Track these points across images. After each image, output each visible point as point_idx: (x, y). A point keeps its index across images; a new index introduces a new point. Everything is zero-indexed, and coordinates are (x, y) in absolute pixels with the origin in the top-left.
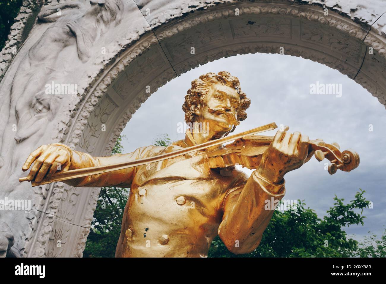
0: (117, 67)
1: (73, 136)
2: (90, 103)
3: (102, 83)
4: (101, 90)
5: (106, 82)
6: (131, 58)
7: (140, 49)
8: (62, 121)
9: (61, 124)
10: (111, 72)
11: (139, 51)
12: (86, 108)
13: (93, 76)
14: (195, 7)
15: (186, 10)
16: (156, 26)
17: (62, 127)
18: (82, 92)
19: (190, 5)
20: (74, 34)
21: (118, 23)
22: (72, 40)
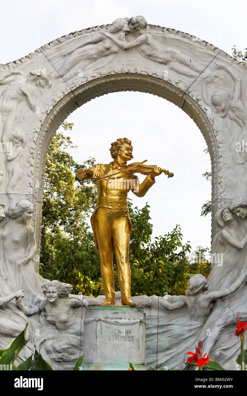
0: (54, 113)
1: (37, 155)
2: (42, 135)
3: (47, 123)
4: (46, 127)
5: (49, 123)
6: (61, 107)
7: (65, 101)
8: (31, 148)
10: (51, 116)
11: (65, 103)
12: (41, 138)
13: (43, 120)
14: (95, 77)
15: (90, 79)
16: (74, 89)
17: (32, 151)
18: (39, 130)
19: (92, 76)
20: (24, 95)
21: (51, 86)
22: (24, 98)
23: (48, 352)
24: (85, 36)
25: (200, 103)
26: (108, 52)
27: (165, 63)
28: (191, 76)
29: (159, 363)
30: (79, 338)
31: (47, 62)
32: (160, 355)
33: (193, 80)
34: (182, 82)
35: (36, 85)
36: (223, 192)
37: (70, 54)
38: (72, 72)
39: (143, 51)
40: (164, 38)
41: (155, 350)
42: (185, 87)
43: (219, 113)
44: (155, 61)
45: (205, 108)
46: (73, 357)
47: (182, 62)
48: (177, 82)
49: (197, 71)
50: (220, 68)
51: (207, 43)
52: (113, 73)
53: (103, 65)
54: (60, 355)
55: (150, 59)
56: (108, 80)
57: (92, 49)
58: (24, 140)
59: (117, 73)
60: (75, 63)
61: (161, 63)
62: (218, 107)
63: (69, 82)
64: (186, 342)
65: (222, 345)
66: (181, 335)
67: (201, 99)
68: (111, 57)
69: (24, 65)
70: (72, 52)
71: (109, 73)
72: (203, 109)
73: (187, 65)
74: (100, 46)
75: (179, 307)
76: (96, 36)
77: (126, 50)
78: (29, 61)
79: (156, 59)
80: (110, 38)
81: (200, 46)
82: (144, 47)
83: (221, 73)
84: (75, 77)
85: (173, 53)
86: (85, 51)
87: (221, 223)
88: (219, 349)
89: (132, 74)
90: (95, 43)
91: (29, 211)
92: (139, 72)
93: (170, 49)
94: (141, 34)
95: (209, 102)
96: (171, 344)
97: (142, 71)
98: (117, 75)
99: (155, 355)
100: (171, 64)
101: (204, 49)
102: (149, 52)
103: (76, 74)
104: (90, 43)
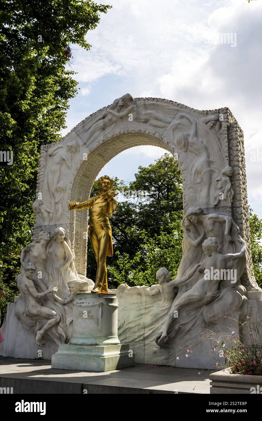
2: (76, 185)
3: (78, 177)
5: (80, 176)
9: (68, 194)
10: (81, 171)
12: (75, 187)
13: (75, 174)
14: (104, 140)
15: (101, 142)
16: (92, 151)
18: (73, 181)
19: (102, 140)
20: (64, 160)
21: (79, 152)
22: (64, 162)
24: (98, 115)
26: (111, 123)
27: (146, 121)
28: (163, 127)
29: (146, 335)
31: (77, 137)
32: (147, 329)
33: (164, 129)
34: (158, 132)
35: (71, 152)
36: (187, 206)
38: (90, 140)
40: (145, 105)
41: (143, 326)
42: (159, 136)
43: (182, 149)
44: (140, 122)
45: (173, 148)
47: (156, 119)
48: (154, 133)
49: (167, 123)
50: (182, 117)
51: (172, 102)
52: (115, 136)
53: (109, 131)
55: (137, 121)
57: (101, 123)
58: (64, 189)
59: (117, 135)
61: (144, 122)
63: (89, 147)
64: (162, 319)
65: (181, 321)
66: (158, 314)
67: (170, 142)
68: (113, 126)
69: (65, 141)
70: (91, 127)
71: (112, 136)
72: (172, 148)
73: (160, 120)
74: (106, 119)
75: (156, 293)
77: (121, 118)
78: (67, 138)
79: (140, 120)
80: (111, 113)
81: (168, 105)
83: (184, 121)
84: (93, 143)
86: (97, 125)
88: (178, 324)
90: (103, 118)
91: (60, 234)
92: (130, 131)
93: (149, 111)
94: (129, 106)
96: (153, 321)
97: (132, 131)
99: (144, 330)
100: (149, 123)
101: (172, 107)
103: (93, 141)
104: (100, 119)
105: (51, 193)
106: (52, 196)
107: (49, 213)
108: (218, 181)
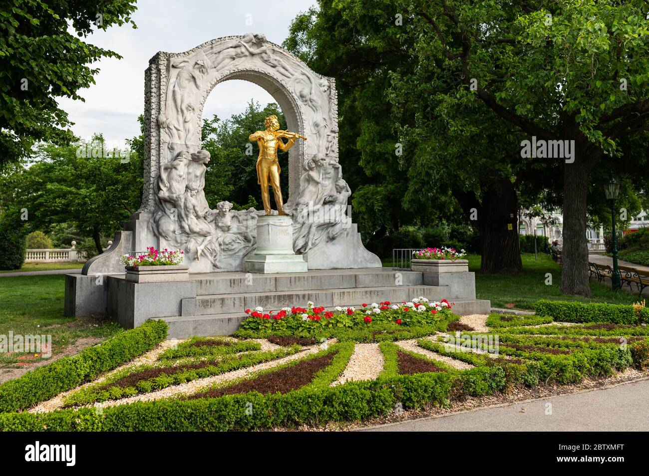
13: (205, 96)
14: (235, 70)
15: (232, 72)
16: (222, 77)
17: (199, 116)
18: (202, 103)
19: (233, 69)
20: (193, 78)
22: (192, 79)
23: (220, 245)
24: (227, 42)
25: (294, 95)
26: (242, 55)
27: (274, 67)
28: (289, 77)
30: (235, 236)
31: (205, 56)
35: (200, 71)
36: (306, 150)
37: (219, 52)
38: (220, 66)
39: (262, 57)
43: (303, 102)
45: (296, 98)
46: (233, 248)
47: (284, 68)
48: (281, 80)
49: (291, 74)
50: (303, 74)
52: (245, 69)
53: (239, 63)
54: (227, 247)
55: (266, 63)
56: (240, 73)
57: (233, 52)
58: (195, 109)
59: (247, 69)
60: (223, 59)
61: (272, 66)
62: (304, 99)
67: (294, 92)
68: (243, 59)
69: (191, 56)
70: (221, 51)
71: (242, 69)
73: (287, 70)
74: (238, 50)
76: (234, 42)
77: (252, 55)
78: (193, 54)
79: (269, 64)
80: (245, 46)
81: (293, 58)
82: (264, 55)
83: (305, 77)
85: (279, 61)
86: (229, 52)
87: (308, 169)
89: (256, 72)
90: (235, 47)
92: (260, 71)
93: (278, 58)
94: (262, 46)
95: (298, 94)
98: (247, 71)
100: (277, 68)
101: (295, 61)
102: (266, 59)
103: (223, 67)
104: (231, 47)
105: (179, 110)
106: (180, 113)
107: (178, 130)
108: (329, 135)
